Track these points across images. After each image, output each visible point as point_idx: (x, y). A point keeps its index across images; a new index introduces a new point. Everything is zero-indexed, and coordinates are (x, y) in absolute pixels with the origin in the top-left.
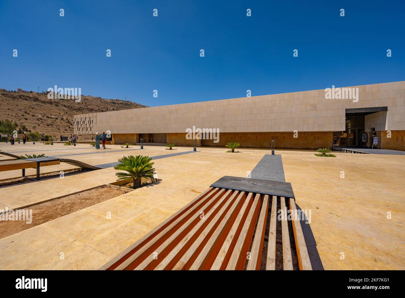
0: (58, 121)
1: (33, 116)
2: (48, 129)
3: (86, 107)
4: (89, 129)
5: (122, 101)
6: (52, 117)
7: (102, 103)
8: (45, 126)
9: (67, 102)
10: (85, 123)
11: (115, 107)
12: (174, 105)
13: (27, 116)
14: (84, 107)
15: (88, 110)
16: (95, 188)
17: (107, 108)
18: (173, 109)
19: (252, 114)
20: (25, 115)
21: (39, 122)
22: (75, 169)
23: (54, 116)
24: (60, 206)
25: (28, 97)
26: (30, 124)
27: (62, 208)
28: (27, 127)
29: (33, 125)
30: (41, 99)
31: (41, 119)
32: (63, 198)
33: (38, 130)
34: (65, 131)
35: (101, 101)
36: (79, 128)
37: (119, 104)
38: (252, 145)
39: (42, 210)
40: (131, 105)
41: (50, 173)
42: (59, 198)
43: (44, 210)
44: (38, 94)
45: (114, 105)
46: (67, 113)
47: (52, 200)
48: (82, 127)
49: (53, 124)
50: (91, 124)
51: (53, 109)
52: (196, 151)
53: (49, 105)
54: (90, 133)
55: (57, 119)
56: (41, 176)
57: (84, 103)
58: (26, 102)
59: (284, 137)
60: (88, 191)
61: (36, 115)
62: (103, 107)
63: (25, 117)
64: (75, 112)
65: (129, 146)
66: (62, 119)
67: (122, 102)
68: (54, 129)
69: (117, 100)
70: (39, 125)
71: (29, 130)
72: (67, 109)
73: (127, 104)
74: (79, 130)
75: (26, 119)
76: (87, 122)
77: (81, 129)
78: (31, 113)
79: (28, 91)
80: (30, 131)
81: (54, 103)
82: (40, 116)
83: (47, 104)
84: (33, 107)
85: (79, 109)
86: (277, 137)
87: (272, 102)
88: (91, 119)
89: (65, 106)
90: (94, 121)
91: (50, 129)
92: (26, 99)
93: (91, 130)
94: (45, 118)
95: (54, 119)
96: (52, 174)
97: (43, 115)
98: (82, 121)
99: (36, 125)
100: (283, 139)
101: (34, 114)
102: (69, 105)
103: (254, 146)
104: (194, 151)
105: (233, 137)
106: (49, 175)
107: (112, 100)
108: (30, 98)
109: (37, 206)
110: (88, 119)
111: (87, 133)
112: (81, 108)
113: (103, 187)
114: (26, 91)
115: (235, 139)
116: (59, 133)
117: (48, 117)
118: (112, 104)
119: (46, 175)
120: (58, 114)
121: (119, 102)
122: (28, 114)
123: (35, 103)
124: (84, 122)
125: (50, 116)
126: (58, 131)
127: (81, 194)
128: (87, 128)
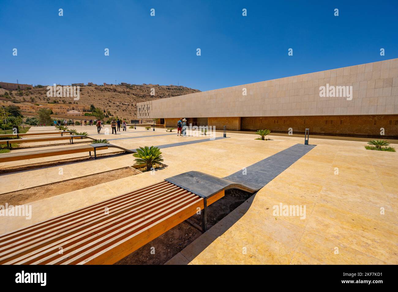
0: (130, 107)
1: (114, 103)
2: (123, 113)
3: (148, 94)
4: (147, 114)
5: (176, 86)
6: (126, 103)
7: (160, 89)
8: (122, 111)
9: (135, 91)
10: (145, 110)
11: (170, 92)
12: (213, 91)
13: (110, 104)
14: (147, 94)
15: (150, 96)
16: (121, 168)
17: (164, 94)
18: (213, 94)
19: (297, 95)
20: (109, 103)
21: (118, 108)
22: (121, 152)
23: (127, 103)
24: (95, 180)
25: (110, 89)
26: (112, 110)
27: (95, 181)
28: (110, 113)
29: (115, 111)
30: (118, 90)
31: (119, 106)
32: (100, 174)
33: (117, 115)
34: (135, 115)
35: (159, 88)
36: (141, 114)
37: (173, 89)
38: (298, 130)
39: (86, 181)
40: (183, 90)
41: (106, 154)
42: (98, 174)
43: (87, 180)
44: (116, 86)
45: (169, 91)
46: (135, 100)
47: (94, 174)
48: (143, 113)
49: (127, 109)
50: (149, 110)
51: (126, 98)
52: (225, 137)
53: (123, 94)
54: (148, 117)
55: (129, 105)
56: (97, 156)
57: (147, 91)
58: (109, 93)
59: (341, 121)
60: (116, 170)
61: (115, 102)
62: (161, 93)
63: (109, 105)
64: (140, 98)
65: (172, 131)
66: (132, 105)
67: (176, 88)
68: (127, 113)
69: (171, 86)
70: (118, 111)
71: (112, 114)
72: (135, 97)
73: (179, 89)
74: (141, 115)
75: (110, 106)
76: (145, 109)
77: (142, 115)
78: (113, 102)
79: (109, 84)
80: (113, 116)
81: (126, 93)
82: (118, 104)
83: (122, 93)
84: (114, 96)
85: (144, 96)
86: (332, 121)
87: (325, 79)
88: (149, 106)
89: (134, 94)
90: (151, 108)
91: (125, 113)
92: (109, 91)
93: (148, 115)
94: (121, 105)
95: (127, 105)
96: (106, 155)
97: (120, 102)
98: (143, 107)
99: (116, 111)
100: (341, 123)
101: (114, 102)
102: (136, 93)
103: (301, 131)
104: (224, 137)
105: (276, 121)
106: (104, 155)
107: (168, 86)
108: (111, 89)
109: (85, 178)
110: (146, 106)
111: (146, 118)
112: (145, 95)
113: (126, 168)
114: (108, 85)
115: (278, 123)
116: (130, 117)
117: (123, 104)
118: (168, 90)
119: (103, 155)
120: (129, 101)
121: (173, 88)
122: (111, 102)
123: (114, 93)
124: (143, 108)
125: (124, 103)
126: (130, 115)
127: (111, 172)
128: (146, 114)
